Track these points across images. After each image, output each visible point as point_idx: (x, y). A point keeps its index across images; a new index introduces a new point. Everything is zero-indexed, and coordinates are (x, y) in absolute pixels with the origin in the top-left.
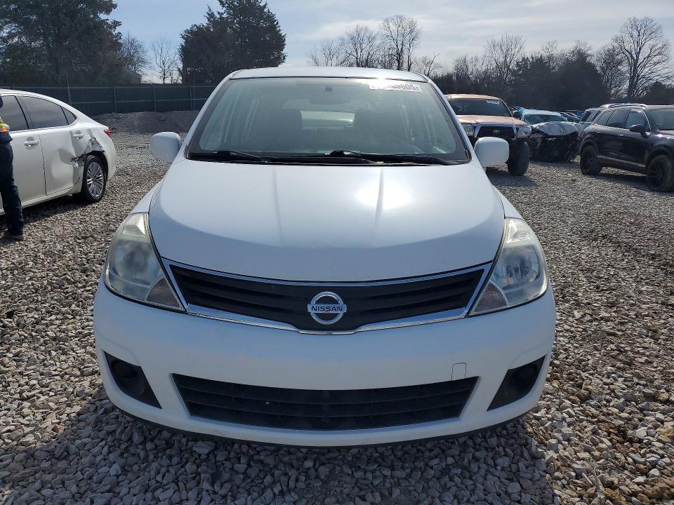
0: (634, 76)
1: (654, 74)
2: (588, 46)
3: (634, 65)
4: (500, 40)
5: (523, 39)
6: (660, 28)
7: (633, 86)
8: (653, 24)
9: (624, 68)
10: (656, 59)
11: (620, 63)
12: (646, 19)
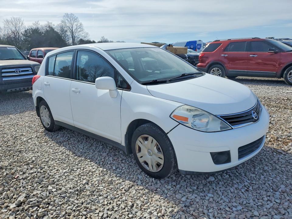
0: (73, 36)
1: (79, 36)
2: (53, 24)
3: (72, 32)
4: (10, 19)
5: (22, 19)
6: (77, 18)
7: (73, 40)
8: (74, 16)
9: (69, 33)
10: (79, 30)
11: (66, 31)
12: (72, 14)
